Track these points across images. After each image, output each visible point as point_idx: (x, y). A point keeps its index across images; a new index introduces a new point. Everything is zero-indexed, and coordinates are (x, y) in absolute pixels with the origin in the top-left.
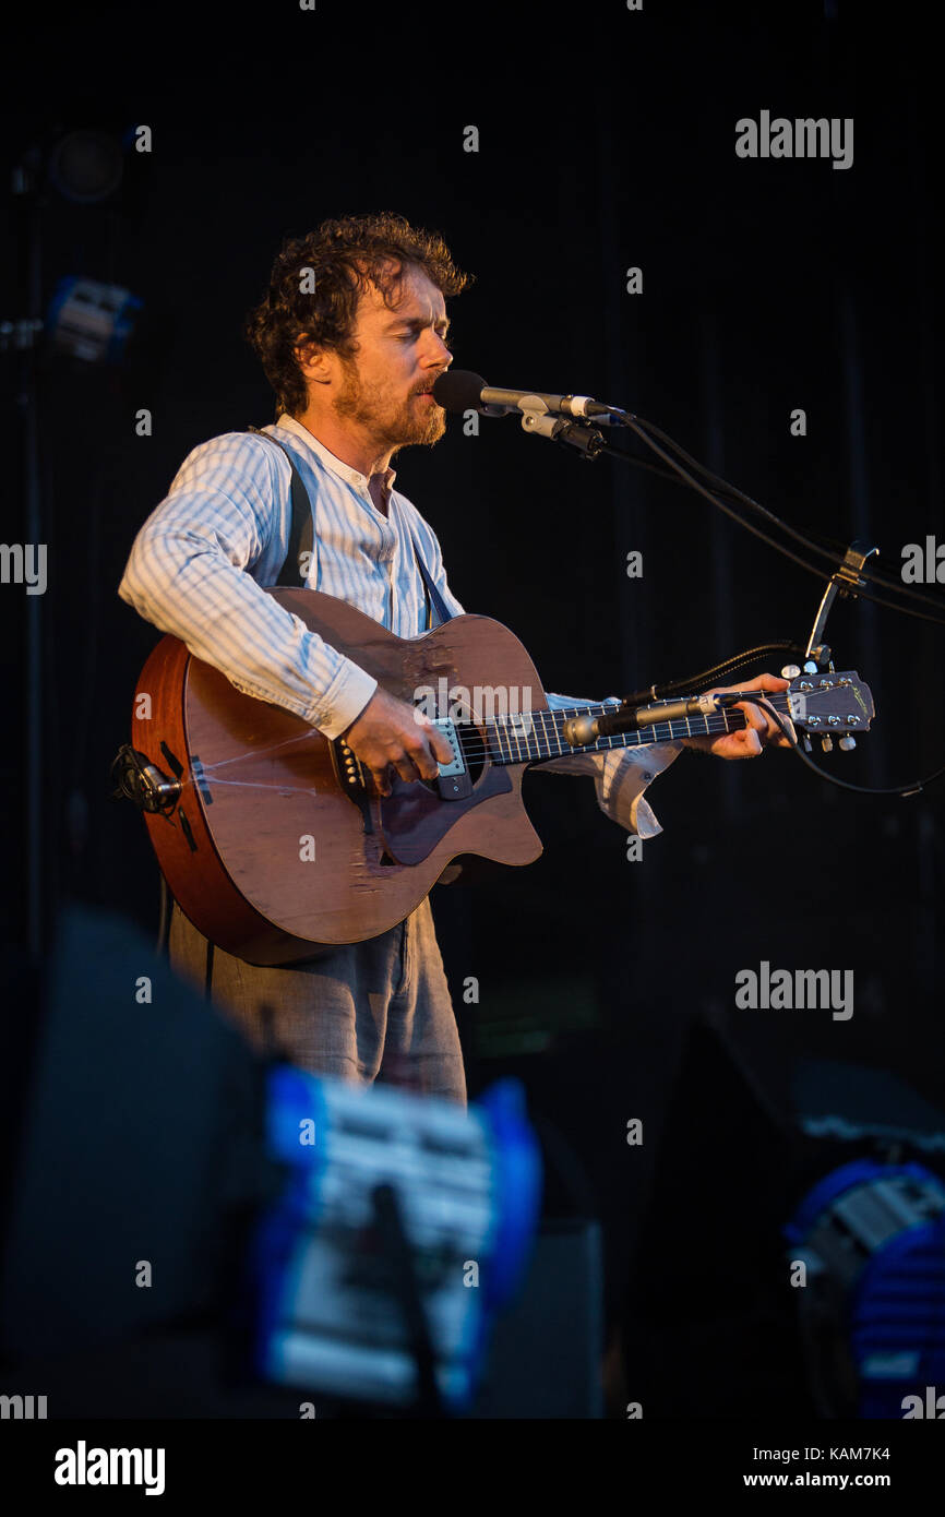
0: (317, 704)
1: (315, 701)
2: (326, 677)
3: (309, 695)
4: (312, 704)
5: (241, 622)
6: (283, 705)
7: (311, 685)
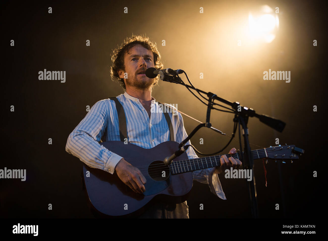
0: (106, 166)
1: (105, 165)
2: (107, 159)
3: (103, 164)
4: (105, 166)
5: (86, 149)
6: (98, 168)
7: (103, 161)
